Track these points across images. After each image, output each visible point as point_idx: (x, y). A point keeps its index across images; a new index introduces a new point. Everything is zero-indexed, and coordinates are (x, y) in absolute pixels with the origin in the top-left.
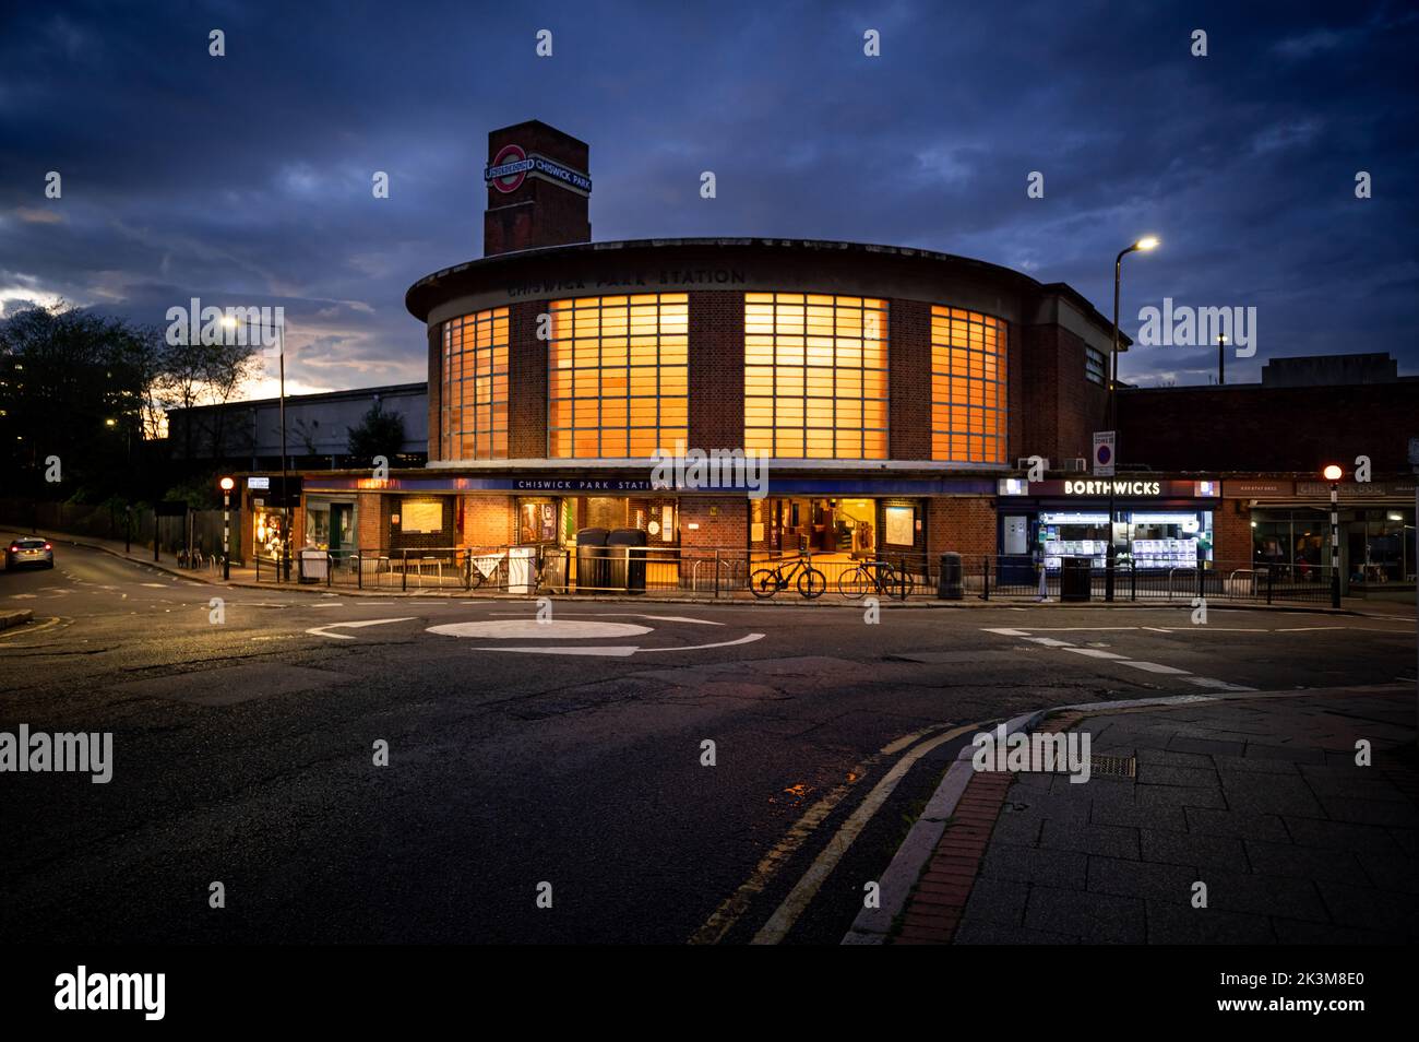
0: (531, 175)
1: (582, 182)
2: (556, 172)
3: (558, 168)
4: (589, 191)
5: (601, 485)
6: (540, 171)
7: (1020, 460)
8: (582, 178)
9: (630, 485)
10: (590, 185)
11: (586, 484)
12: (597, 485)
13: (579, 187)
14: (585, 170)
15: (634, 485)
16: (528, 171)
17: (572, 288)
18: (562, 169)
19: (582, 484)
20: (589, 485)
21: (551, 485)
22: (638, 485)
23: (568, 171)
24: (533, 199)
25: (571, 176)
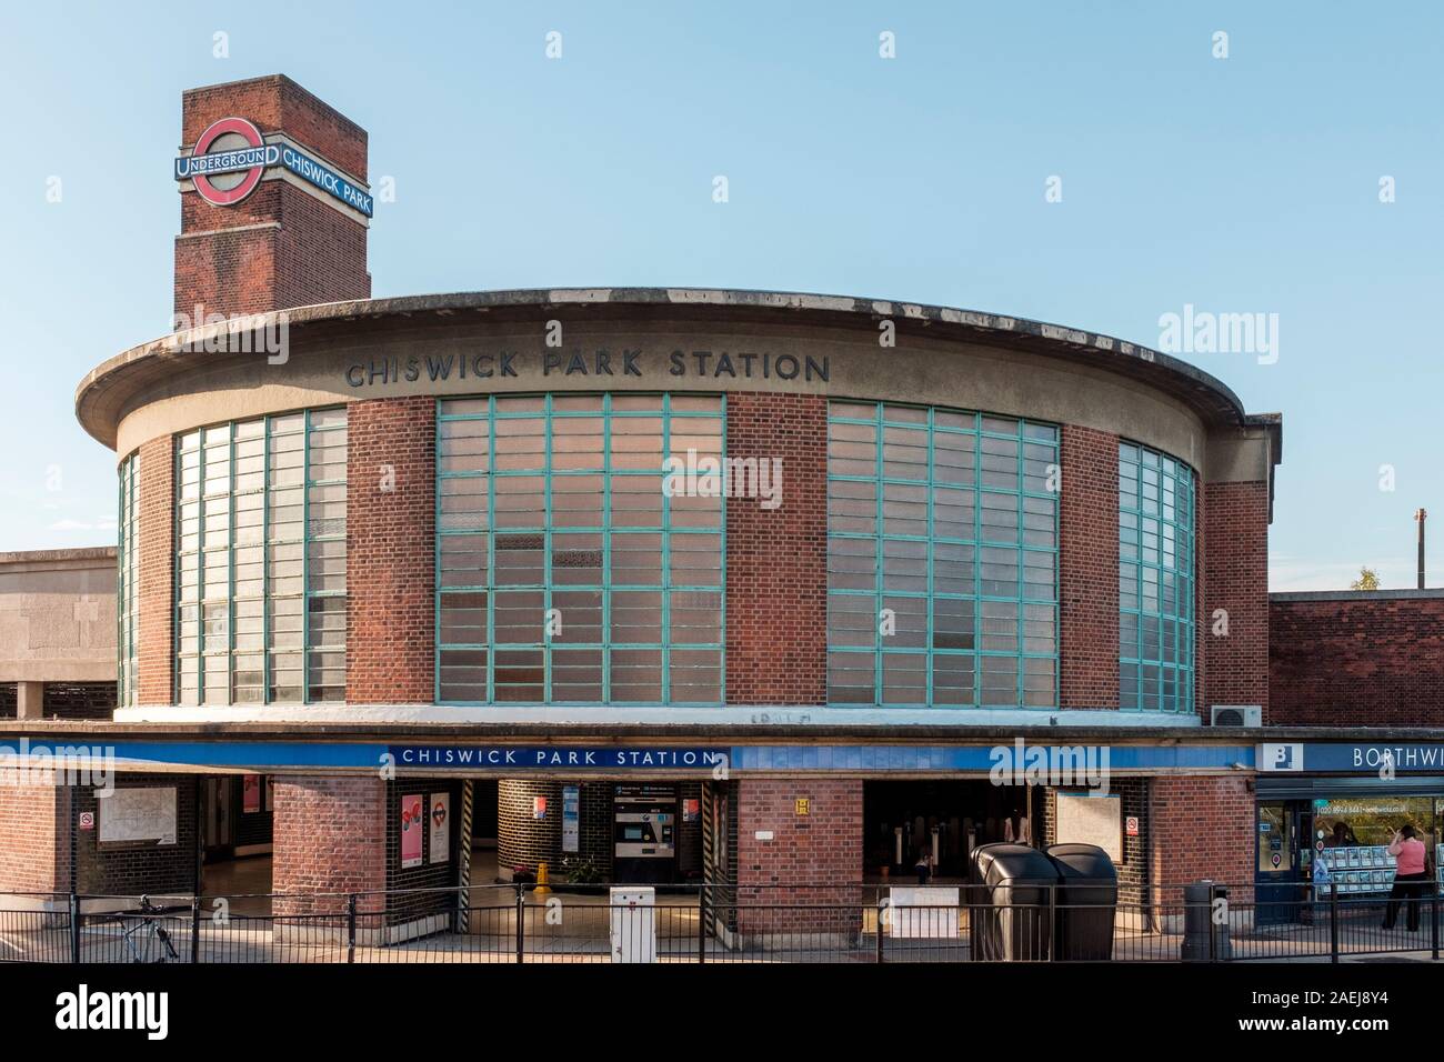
0: (271, 175)
1: (359, 201)
2: (315, 174)
3: (319, 167)
4: (369, 216)
5: (581, 758)
6: (288, 169)
7: (1214, 707)
8: (358, 190)
9: (640, 758)
10: (370, 205)
11: (550, 756)
12: (573, 757)
13: (352, 206)
14: (363, 178)
15: (648, 758)
16: (266, 168)
17: (490, 374)
18: (327, 171)
19: (541, 756)
20: (556, 758)
21: (475, 757)
22: (656, 758)
23: (337, 177)
24: (278, 218)
25: (341, 183)
